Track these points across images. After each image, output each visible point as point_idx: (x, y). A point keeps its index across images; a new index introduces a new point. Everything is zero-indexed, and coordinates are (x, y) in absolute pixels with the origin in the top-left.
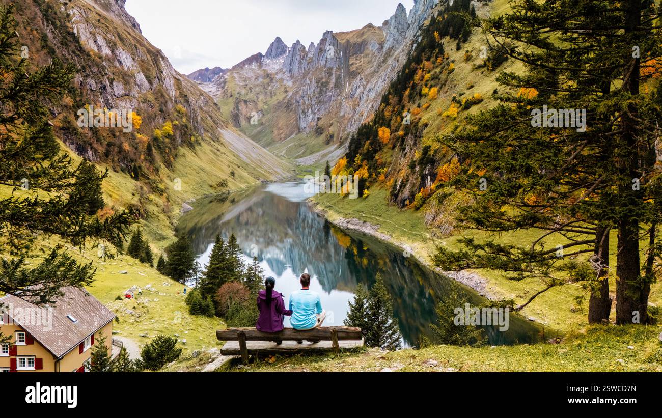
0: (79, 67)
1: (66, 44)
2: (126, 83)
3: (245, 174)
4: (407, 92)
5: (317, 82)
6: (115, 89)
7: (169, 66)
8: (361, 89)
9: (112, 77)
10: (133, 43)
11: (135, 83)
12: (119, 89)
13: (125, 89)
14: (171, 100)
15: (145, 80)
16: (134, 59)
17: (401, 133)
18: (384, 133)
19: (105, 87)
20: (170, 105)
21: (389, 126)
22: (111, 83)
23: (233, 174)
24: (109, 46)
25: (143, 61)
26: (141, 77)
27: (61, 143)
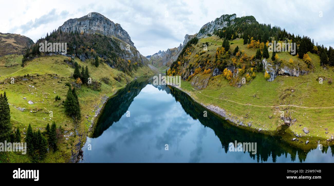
0: (118, 52)
2: (129, 55)
3: (151, 72)
4: (184, 54)
12: (127, 56)
14: (138, 58)
15: (133, 55)
17: (183, 62)
18: (179, 63)
20: (138, 60)
21: (180, 61)
23: (149, 72)
25: (134, 52)
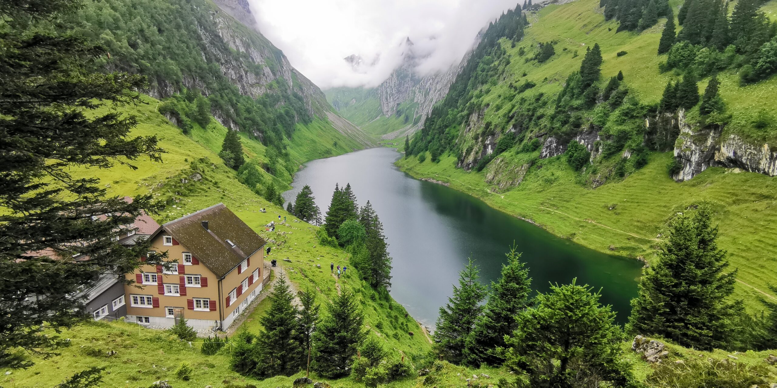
0: (223, 61)
1: (214, 44)
2: (257, 74)
4: (471, 81)
5: (398, 76)
6: (249, 79)
7: (288, 63)
8: (431, 81)
9: (247, 69)
10: (262, 44)
11: (264, 75)
12: (252, 78)
13: (256, 79)
14: (290, 88)
15: (270, 73)
16: (262, 56)
19: (242, 76)
20: (289, 92)
22: (246, 74)
23: (335, 145)
24: (244, 46)
25: (268, 58)
26: (267, 70)
27: (211, 117)
